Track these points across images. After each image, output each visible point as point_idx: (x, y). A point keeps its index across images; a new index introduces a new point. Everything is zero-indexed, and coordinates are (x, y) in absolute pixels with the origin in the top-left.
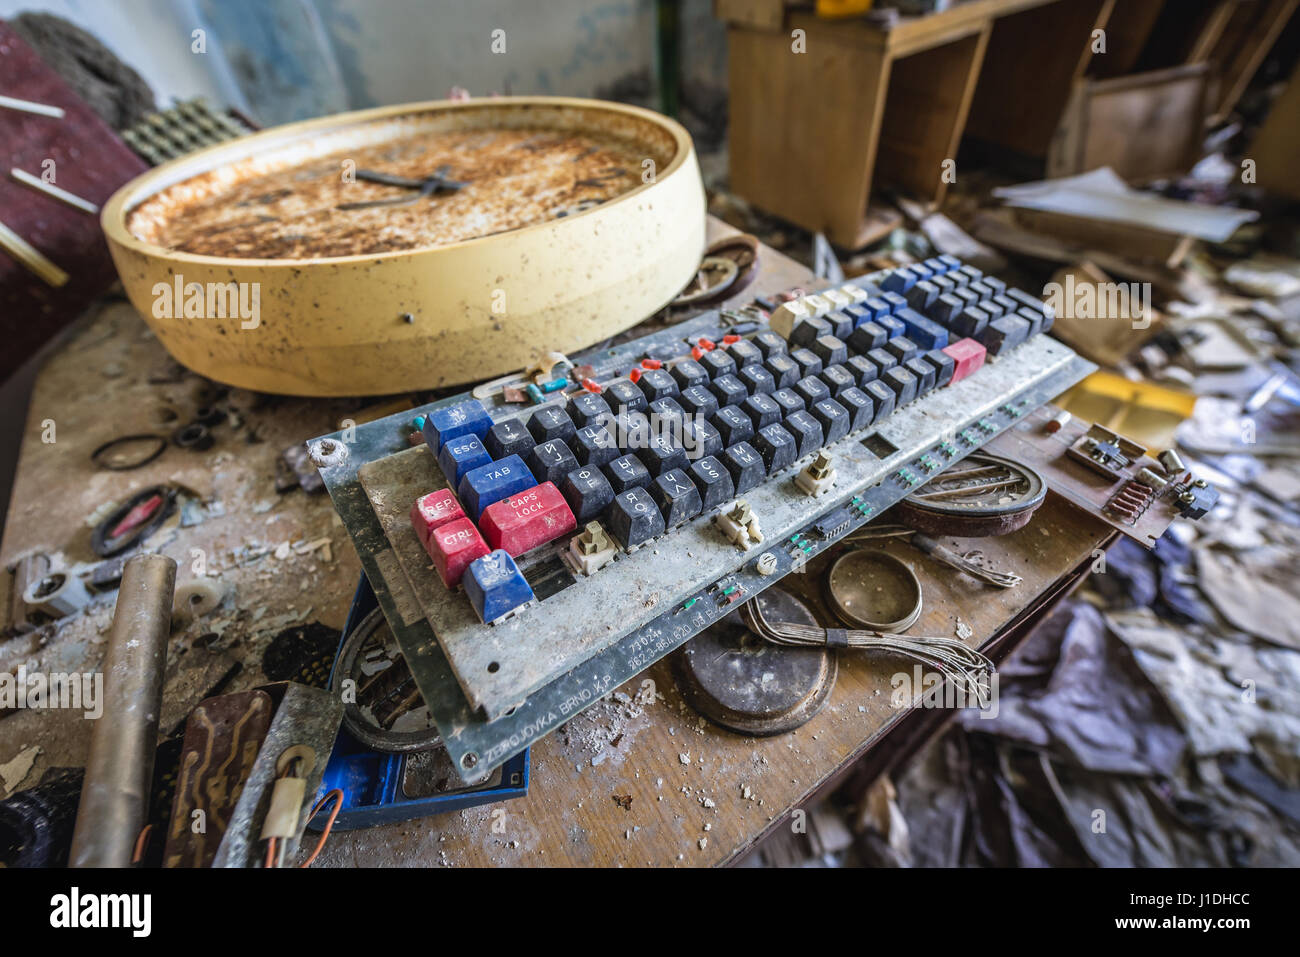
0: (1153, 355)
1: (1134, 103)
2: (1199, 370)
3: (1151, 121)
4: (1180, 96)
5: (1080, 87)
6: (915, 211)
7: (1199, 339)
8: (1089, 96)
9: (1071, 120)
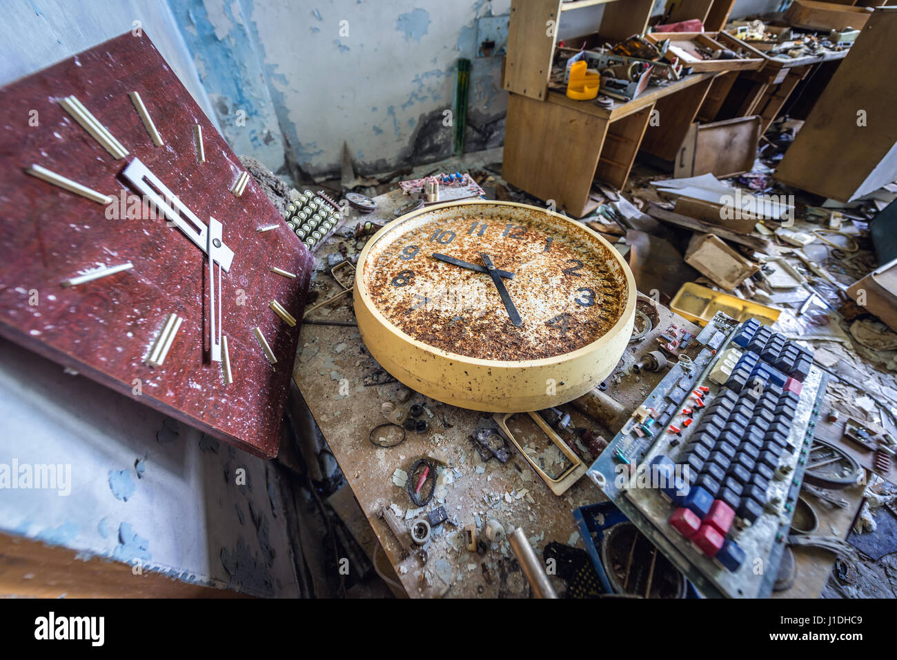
0: (748, 282)
1: (721, 135)
2: (773, 289)
3: (729, 145)
4: (744, 132)
5: (693, 125)
6: (611, 195)
7: (770, 272)
8: (698, 131)
9: (688, 143)
